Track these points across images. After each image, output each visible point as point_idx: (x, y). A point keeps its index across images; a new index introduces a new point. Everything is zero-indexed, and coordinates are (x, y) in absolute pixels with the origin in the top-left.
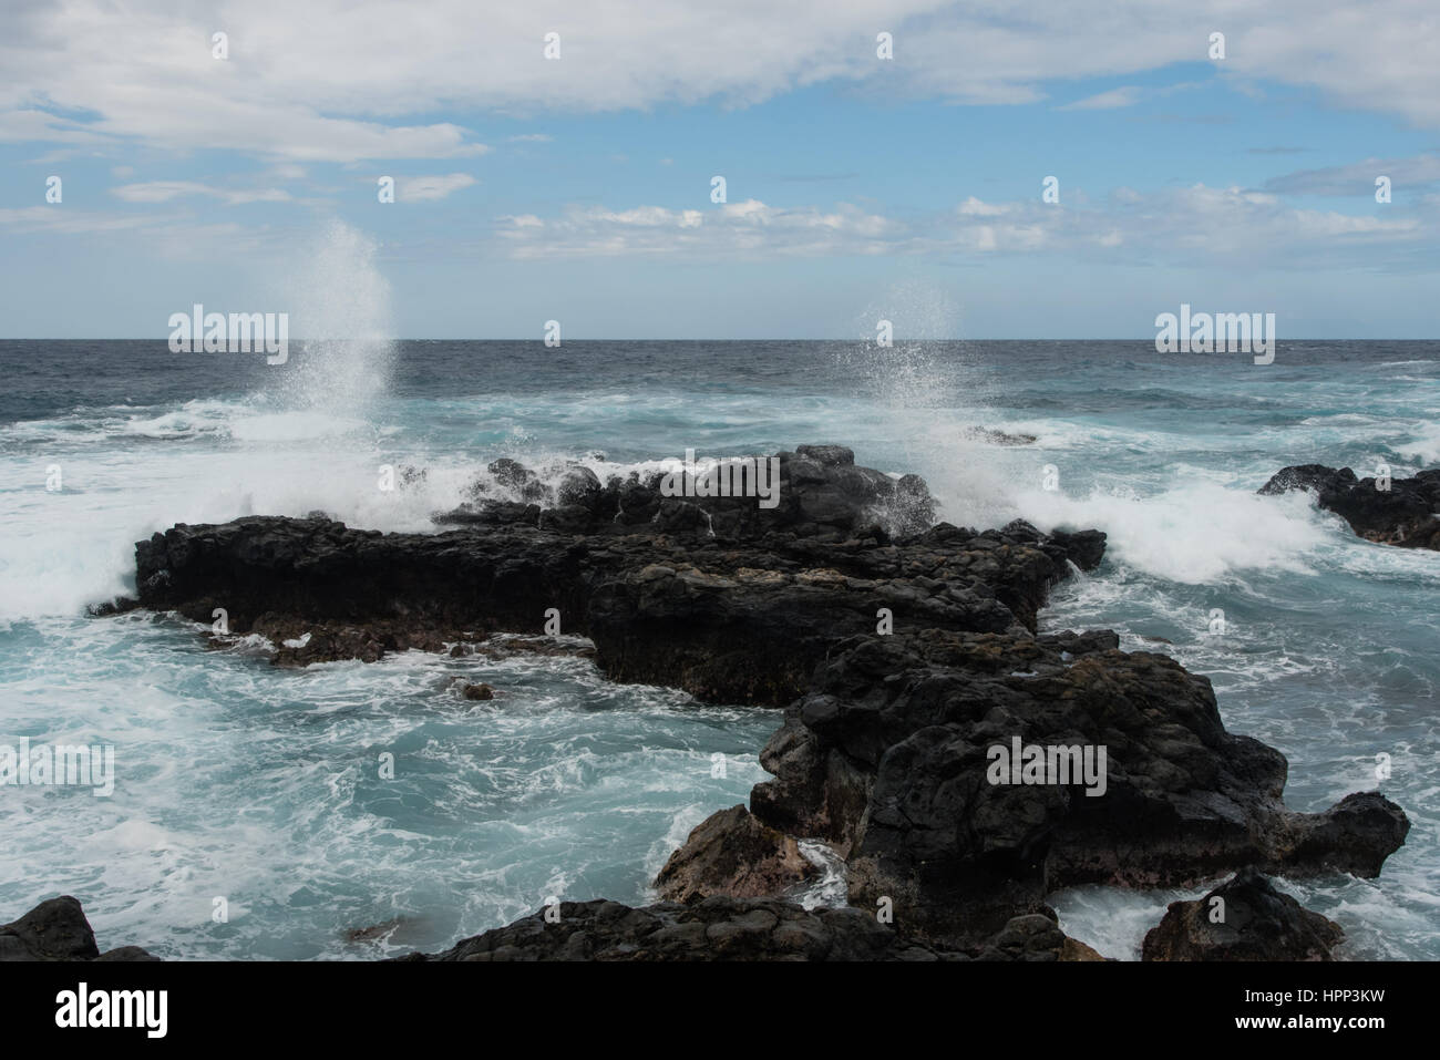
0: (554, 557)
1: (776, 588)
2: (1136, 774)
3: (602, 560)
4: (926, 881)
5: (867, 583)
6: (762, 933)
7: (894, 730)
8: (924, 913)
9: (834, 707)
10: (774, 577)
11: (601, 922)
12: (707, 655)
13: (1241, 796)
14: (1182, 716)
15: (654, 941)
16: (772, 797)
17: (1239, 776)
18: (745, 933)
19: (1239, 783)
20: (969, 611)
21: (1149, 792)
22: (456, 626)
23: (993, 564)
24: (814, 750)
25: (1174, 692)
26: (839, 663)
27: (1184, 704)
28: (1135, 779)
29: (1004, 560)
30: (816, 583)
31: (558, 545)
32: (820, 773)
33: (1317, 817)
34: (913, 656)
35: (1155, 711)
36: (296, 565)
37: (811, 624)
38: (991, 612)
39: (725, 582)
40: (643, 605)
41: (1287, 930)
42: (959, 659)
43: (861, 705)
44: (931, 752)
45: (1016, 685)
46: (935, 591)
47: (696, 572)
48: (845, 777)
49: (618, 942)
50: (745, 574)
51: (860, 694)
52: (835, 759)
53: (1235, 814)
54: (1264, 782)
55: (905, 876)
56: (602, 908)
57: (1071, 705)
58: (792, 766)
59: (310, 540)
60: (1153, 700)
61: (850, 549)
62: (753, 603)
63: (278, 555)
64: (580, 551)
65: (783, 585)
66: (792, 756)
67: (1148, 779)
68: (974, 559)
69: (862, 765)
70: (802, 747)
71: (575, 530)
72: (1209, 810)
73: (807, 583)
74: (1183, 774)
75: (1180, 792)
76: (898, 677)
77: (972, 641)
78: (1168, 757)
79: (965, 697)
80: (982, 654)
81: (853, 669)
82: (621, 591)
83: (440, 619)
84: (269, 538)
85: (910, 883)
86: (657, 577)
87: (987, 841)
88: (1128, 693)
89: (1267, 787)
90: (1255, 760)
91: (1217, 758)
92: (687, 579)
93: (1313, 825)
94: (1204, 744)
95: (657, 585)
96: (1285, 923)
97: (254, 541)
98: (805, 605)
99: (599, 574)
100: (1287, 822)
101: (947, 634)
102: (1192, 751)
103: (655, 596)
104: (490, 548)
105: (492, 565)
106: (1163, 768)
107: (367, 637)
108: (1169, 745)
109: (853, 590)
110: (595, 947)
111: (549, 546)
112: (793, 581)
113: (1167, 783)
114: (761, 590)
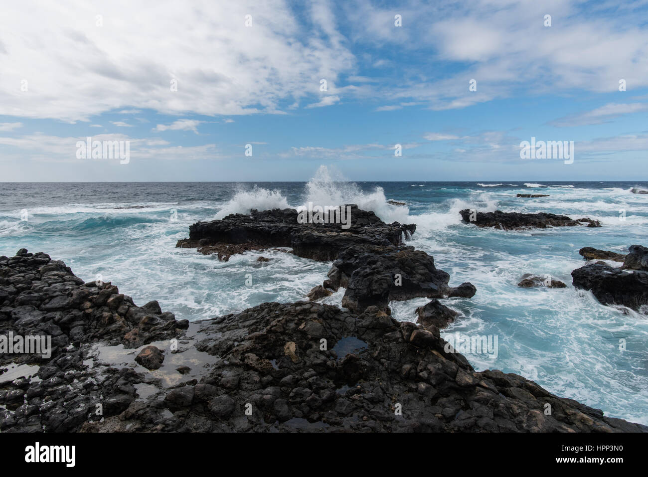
0: (285, 229)
1: (335, 236)
2: (412, 278)
3: (296, 230)
4: (359, 301)
5: (356, 235)
6: (308, 309)
7: (356, 267)
8: (359, 309)
9: (342, 262)
10: (335, 234)
11: (273, 306)
12: (318, 252)
13: (438, 283)
14: (424, 265)
15: (283, 311)
16: (328, 283)
17: (438, 279)
18: (304, 309)
19: (438, 280)
20: (380, 241)
21: (414, 282)
22: (262, 245)
23: (388, 231)
24: (338, 272)
25: (422, 259)
26: (344, 252)
27: (425, 262)
28: (411, 279)
29: (390, 230)
30: (344, 235)
31: (286, 227)
32: (340, 278)
33: (455, 288)
34: (362, 251)
35: (417, 263)
36: (226, 231)
37: (342, 244)
38: (385, 242)
39: (323, 235)
40: (304, 240)
41: (443, 313)
42: (372, 251)
43: (348, 262)
44: (363, 272)
45: (384, 257)
46: (372, 237)
47: (316, 232)
48: (345, 278)
49: (276, 311)
50: (328, 233)
51: (349, 259)
52: (343, 274)
53: (435, 287)
54: (444, 280)
55: (355, 300)
56: (273, 304)
57: (397, 262)
58: (333, 276)
59: (229, 225)
60: (417, 261)
61: (354, 228)
62: (330, 240)
63: (221, 229)
64: (291, 228)
65: (337, 236)
66: (333, 274)
67: (415, 279)
68: (383, 230)
69: (349, 276)
70: (336, 272)
71: (291, 223)
72: (429, 286)
73: (342, 235)
74: (423, 278)
75: (422, 282)
76: (357, 255)
77: (376, 247)
78: (420, 274)
79: (372, 259)
80: (377, 250)
81: (348, 254)
82: (299, 237)
83: (258, 244)
84: (219, 225)
85: (356, 302)
86: (307, 233)
87: (374, 292)
88: (411, 259)
89: (444, 281)
90: (441, 275)
91: (432, 275)
92: (314, 234)
93: (453, 290)
94: (429, 271)
95: (307, 235)
96: (443, 311)
97: (216, 225)
98: (341, 240)
99: (295, 233)
100: (448, 289)
101: (371, 246)
102: (426, 273)
103: (306, 238)
104: (270, 227)
105: (271, 231)
106: (418, 276)
107: (241, 247)
108: (420, 271)
109: (352, 237)
110: (270, 312)
111: (284, 227)
112: (339, 235)
113: (419, 280)
114: (331, 237)
